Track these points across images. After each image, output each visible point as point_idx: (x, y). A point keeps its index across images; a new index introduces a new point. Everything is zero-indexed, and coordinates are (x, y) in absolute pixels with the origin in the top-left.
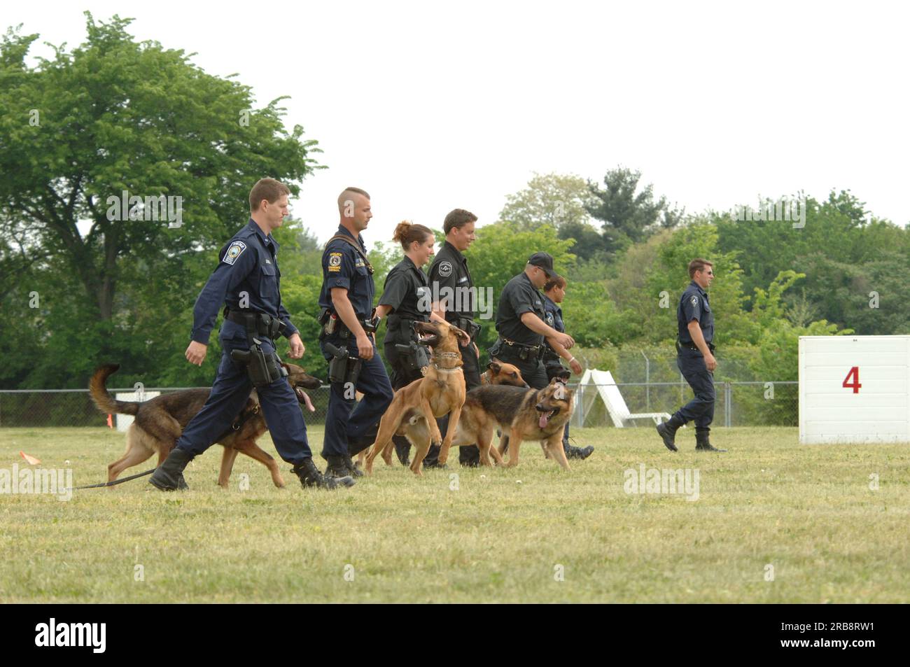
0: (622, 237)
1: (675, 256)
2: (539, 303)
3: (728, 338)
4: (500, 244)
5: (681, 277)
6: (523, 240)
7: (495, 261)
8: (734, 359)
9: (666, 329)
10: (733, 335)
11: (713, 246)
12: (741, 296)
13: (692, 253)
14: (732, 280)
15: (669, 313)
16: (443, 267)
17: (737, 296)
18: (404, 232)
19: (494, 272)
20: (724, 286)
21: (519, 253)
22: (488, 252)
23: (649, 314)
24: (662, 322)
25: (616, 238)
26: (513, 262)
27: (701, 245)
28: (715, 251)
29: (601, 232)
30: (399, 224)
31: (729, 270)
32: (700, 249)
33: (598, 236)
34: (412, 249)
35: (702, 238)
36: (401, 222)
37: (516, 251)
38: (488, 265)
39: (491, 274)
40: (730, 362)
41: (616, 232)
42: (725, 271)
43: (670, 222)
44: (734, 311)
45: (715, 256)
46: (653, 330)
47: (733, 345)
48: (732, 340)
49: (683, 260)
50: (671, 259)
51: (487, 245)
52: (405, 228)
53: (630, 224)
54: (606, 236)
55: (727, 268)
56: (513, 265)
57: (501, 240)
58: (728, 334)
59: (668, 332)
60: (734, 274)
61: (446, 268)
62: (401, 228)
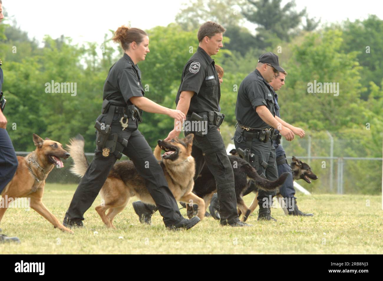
0: (272, 38)
1: (307, 55)
2: (270, 95)
3: (348, 122)
4: (166, 41)
5: (311, 72)
6: (184, 39)
7: (161, 54)
8: (352, 139)
9: (297, 113)
10: (352, 120)
11: (338, 47)
12: (359, 88)
13: (321, 53)
14: (353, 75)
15: (301, 100)
16: (193, 65)
17: (356, 88)
18: (124, 34)
19: (160, 63)
20: (345, 80)
21: (181, 49)
22: (156, 47)
23: (285, 101)
24: (294, 107)
25: (266, 38)
26: (176, 56)
27: (328, 47)
28: (339, 52)
29: (254, 33)
30: (119, 28)
31: (350, 67)
32: (327, 50)
33: (252, 37)
34: (131, 49)
35: (329, 41)
36: (121, 26)
37: (179, 47)
38: (156, 57)
39: (158, 65)
40: (349, 141)
41: (267, 33)
42: (347, 68)
43: (310, 27)
44: (353, 101)
45: (339, 55)
46: (288, 114)
47: (351, 127)
48: (350, 124)
49: (313, 58)
50: (303, 57)
51: (155, 42)
52: (124, 31)
53: (278, 27)
54: (258, 36)
55: (349, 65)
56: (177, 59)
57: (167, 38)
58: (348, 118)
59: (299, 116)
60: (354, 71)
61: (195, 67)
62: (121, 31)
